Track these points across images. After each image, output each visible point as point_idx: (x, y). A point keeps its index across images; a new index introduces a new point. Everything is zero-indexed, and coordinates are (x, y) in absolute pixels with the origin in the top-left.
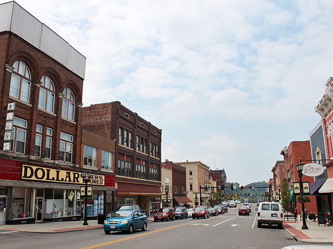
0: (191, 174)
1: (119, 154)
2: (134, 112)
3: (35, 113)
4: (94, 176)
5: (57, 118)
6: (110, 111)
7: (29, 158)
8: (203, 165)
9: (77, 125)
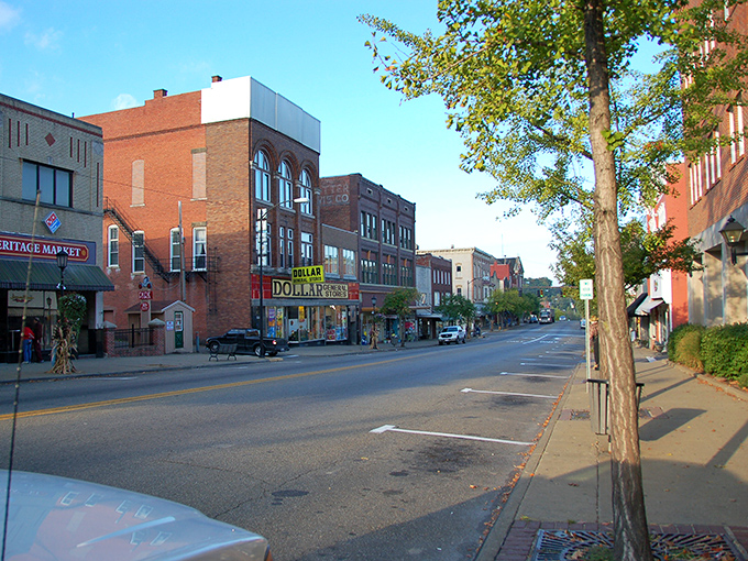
0: (459, 269)
1: (362, 252)
2: (378, 184)
3: (278, 214)
4: (337, 285)
5: (296, 215)
6: (346, 189)
7: (275, 271)
8: (480, 253)
9: (315, 220)
